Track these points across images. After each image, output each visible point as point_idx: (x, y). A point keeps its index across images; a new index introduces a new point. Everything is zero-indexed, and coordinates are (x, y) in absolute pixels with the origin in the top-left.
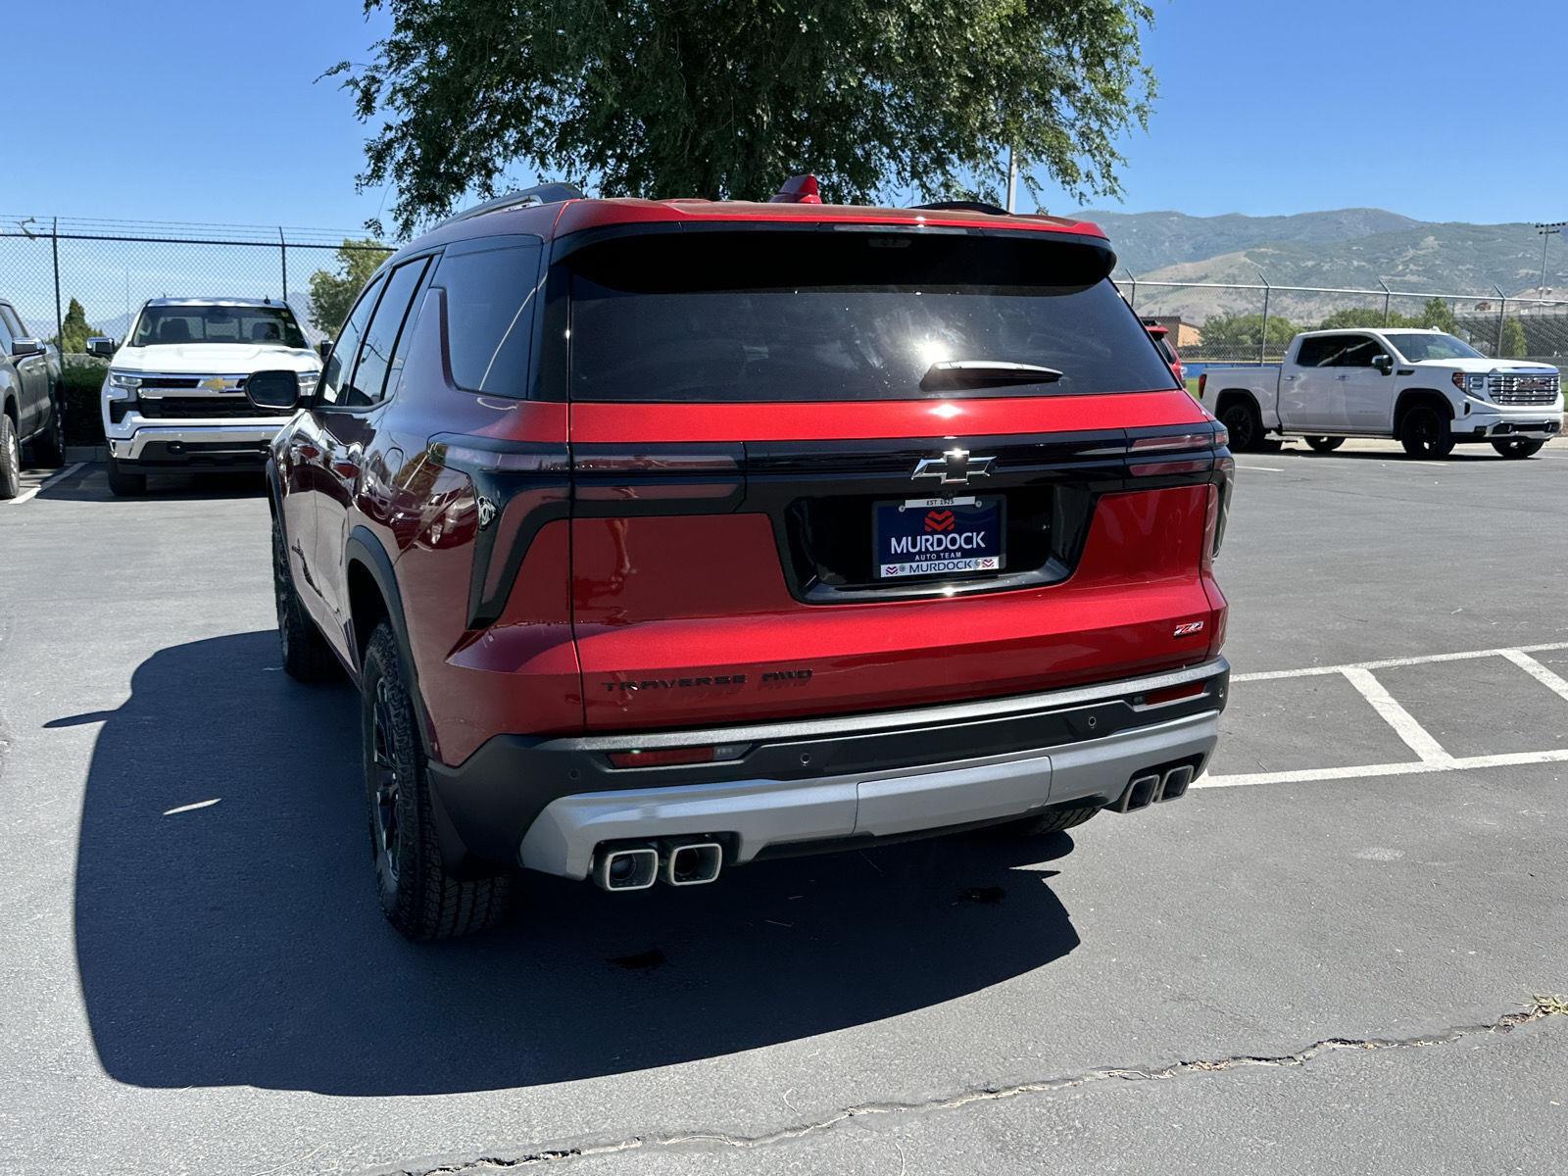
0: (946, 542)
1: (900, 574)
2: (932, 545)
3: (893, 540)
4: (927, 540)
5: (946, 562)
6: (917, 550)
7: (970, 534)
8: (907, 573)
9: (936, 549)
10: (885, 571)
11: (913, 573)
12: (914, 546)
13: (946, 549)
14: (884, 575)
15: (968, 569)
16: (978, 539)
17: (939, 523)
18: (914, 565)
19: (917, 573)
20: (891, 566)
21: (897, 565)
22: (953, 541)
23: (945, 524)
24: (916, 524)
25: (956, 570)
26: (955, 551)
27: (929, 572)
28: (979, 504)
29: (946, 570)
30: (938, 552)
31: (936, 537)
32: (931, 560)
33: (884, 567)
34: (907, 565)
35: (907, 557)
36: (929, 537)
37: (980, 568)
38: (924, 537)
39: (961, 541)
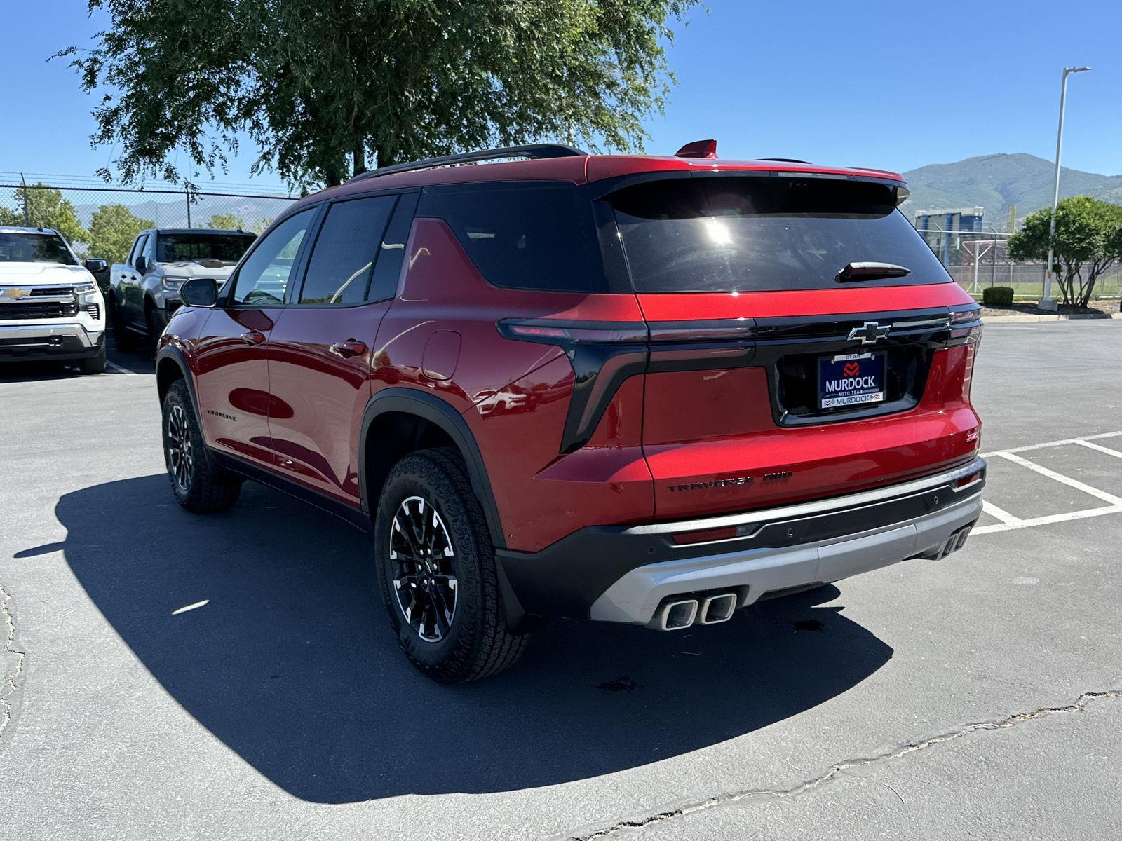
0: (855, 383)
1: (832, 405)
2: (847, 385)
3: (827, 383)
4: (845, 382)
5: (855, 397)
6: (839, 389)
7: (866, 378)
8: (836, 405)
9: (850, 388)
10: (824, 404)
11: (838, 405)
12: (838, 387)
13: (855, 389)
14: (823, 407)
15: (867, 402)
16: (871, 381)
17: (851, 371)
18: (839, 399)
19: (840, 405)
20: (827, 400)
21: (831, 400)
22: (858, 383)
23: (854, 372)
24: (838, 372)
25: (861, 402)
26: (859, 389)
27: (847, 404)
28: (873, 358)
29: (856, 403)
30: (850, 390)
31: (850, 380)
32: (847, 396)
33: (823, 401)
34: (836, 399)
35: (835, 394)
36: (846, 380)
37: (873, 400)
38: (844, 380)
39: (862, 383)
